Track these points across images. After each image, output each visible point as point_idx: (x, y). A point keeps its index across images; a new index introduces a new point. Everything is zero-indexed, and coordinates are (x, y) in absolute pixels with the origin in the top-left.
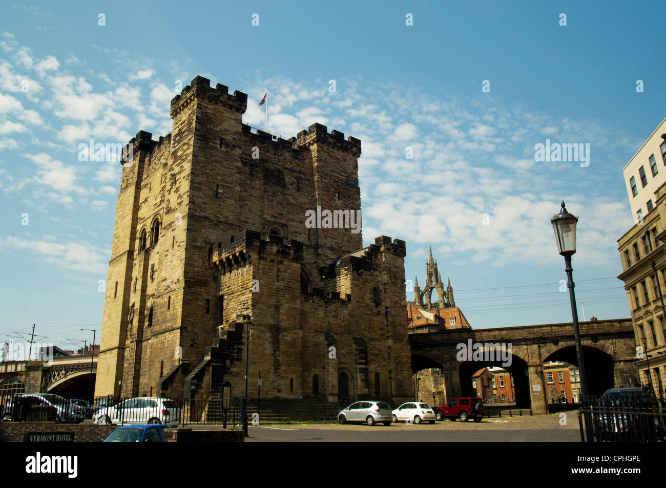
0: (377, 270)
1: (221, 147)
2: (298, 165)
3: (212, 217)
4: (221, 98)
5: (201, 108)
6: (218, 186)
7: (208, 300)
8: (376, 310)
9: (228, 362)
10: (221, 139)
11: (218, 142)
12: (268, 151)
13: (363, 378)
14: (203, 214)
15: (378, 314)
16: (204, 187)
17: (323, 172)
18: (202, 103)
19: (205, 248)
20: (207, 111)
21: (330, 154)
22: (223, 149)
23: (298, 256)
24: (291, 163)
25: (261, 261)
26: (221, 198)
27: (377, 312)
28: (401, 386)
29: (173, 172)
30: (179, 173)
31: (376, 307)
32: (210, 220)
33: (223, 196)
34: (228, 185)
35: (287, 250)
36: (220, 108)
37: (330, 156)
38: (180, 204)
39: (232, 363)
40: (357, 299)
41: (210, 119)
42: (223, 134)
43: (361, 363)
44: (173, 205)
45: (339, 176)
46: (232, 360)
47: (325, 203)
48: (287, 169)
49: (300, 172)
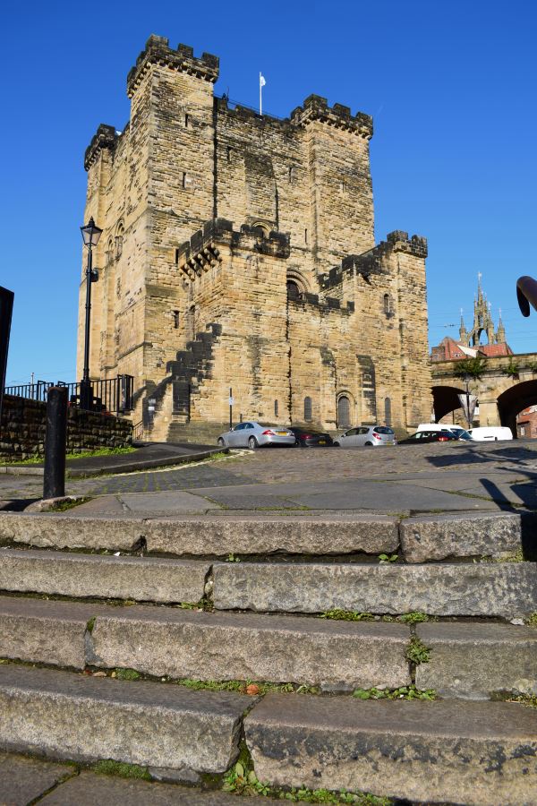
0: (388, 274)
1: (186, 125)
2: (290, 149)
3: (178, 213)
4: (185, 63)
5: (159, 77)
6: (185, 174)
7: (177, 312)
8: (387, 323)
9: (195, 379)
10: (187, 116)
11: (183, 119)
12: (251, 132)
13: (369, 403)
14: (167, 209)
15: (390, 327)
16: (166, 176)
17: (322, 157)
18: (159, 70)
19: (171, 250)
20: (167, 79)
21: (332, 134)
22: (190, 128)
23: (283, 251)
24: (282, 147)
25: (235, 257)
26: (189, 188)
27: (388, 325)
28: (418, 415)
29: (132, 163)
30: (138, 161)
31: (388, 319)
32: (176, 215)
33: (191, 186)
34: (198, 173)
35: (268, 245)
36: (184, 74)
37: (332, 137)
38: (140, 199)
39: (199, 380)
40: (362, 308)
41: (172, 91)
42: (189, 109)
43: (366, 386)
44: (134, 202)
45: (344, 162)
46: (201, 377)
47: (326, 196)
48: (276, 154)
49: (293, 159)
